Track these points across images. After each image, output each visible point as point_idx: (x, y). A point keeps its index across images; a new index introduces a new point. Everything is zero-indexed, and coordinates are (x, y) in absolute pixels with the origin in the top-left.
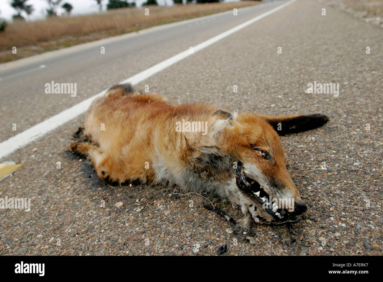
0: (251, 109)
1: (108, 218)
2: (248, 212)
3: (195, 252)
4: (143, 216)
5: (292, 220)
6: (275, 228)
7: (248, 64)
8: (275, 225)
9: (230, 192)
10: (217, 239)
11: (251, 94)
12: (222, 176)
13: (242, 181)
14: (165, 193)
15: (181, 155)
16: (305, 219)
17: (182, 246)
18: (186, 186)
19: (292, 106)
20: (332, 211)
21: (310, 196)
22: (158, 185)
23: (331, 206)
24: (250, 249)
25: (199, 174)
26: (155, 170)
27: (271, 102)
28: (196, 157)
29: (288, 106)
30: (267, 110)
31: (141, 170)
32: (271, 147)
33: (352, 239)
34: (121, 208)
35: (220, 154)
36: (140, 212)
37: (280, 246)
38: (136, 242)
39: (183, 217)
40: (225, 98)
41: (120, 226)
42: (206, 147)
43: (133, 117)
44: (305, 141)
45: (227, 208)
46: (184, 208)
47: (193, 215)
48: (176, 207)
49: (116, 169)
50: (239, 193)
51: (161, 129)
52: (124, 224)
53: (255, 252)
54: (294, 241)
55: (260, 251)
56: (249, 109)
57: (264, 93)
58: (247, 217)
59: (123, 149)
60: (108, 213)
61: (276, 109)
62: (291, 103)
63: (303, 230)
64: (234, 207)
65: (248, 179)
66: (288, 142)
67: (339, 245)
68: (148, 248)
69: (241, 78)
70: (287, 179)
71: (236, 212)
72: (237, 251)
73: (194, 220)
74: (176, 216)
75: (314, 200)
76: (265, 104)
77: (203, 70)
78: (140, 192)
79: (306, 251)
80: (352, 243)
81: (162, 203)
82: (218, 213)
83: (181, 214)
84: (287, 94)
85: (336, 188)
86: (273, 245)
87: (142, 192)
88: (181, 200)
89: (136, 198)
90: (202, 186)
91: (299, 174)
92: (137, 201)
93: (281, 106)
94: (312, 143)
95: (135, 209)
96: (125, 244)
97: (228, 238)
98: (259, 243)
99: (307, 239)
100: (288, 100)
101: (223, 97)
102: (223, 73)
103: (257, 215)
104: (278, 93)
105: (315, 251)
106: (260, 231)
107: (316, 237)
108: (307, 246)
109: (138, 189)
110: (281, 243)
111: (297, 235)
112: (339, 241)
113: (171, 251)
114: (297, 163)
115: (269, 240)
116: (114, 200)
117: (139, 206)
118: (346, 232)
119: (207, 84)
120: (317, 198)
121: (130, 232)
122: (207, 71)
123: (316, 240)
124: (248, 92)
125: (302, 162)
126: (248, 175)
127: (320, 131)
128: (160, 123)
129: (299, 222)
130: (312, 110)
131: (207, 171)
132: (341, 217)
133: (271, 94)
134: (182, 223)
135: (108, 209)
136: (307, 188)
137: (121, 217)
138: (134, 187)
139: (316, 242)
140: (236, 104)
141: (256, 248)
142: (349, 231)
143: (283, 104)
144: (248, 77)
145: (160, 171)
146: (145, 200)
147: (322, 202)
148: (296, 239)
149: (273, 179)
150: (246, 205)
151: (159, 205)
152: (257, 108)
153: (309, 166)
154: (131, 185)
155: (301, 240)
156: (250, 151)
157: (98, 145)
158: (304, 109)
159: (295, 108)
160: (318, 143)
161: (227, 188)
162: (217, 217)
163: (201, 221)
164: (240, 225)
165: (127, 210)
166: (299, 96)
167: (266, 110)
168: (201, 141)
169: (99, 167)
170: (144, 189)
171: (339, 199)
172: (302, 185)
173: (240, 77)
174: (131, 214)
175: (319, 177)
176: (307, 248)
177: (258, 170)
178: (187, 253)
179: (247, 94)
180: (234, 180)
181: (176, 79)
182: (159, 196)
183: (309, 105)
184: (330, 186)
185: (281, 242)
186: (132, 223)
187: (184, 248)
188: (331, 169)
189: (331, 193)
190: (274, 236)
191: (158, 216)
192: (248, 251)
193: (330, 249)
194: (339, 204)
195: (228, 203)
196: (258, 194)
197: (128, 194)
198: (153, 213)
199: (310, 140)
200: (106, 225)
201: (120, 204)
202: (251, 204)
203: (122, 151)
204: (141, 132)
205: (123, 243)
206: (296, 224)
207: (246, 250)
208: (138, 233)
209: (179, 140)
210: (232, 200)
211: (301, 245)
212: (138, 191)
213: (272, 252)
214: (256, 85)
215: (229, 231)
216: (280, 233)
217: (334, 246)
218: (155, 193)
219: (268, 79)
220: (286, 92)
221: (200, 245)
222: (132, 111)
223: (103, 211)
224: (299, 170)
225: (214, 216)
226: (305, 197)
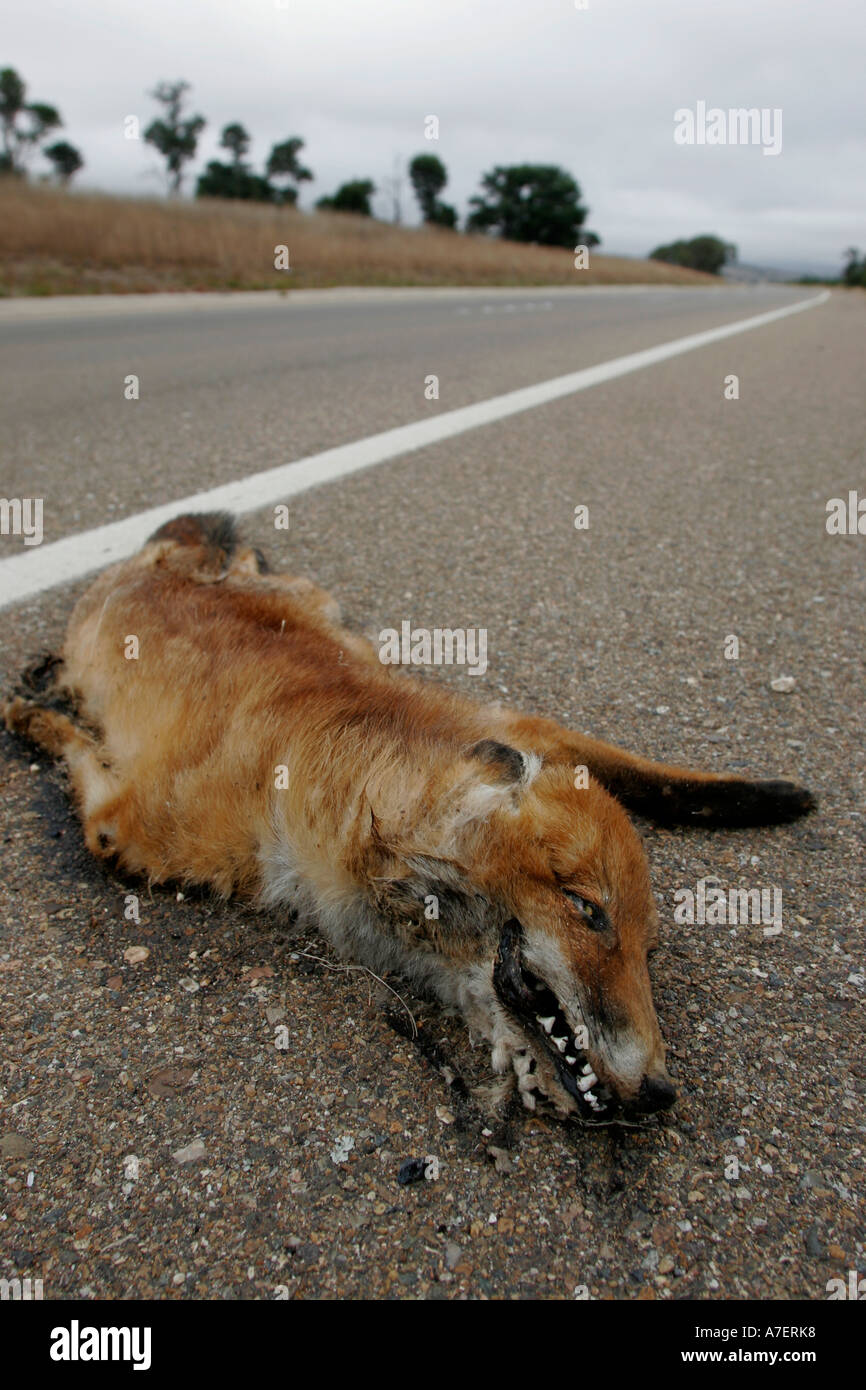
0: (594, 706)
1: (98, 993)
2: (510, 1068)
3: (334, 1160)
4: (202, 1011)
5: (627, 1120)
6: (574, 1134)
7: (620, 528)
8: (577, 1126)
9: (471, 997)
10: (407, 1133)
11: (606, 650)
12: (458, 947)
13: (509, 978)
14: (281, 948)
15: (350, 857)
16: (666, 1126)
17: (303, 1134)
18: (348, 945)
19: (719, 727)
20: (748, 1117)
21: (696, 1054)
22: (263, 913)
23: (748, 1099)
24: (492, 1185)
25: (391, 923)
26: (265, 869)
27: (662, 696)
28: (392, 879)
29: (706, 723)
30: (640, 720)
31: (222, 861)
32: (614, 893)
33: (777, 1215)
34: (140, 966)
35: (463, 888)
36: (197, 994)
37: (577, 1194)
38: (170, 1091)
39: (320, 1039)
40: (521, 644)
41: (130, 1029)
42: (428, 858)
43: (225, 677)
44: (729, 865)
45: (453, 1040)
46: (328, 1012)
47: (350, 1039)
48: (305, 1003)
49: (146, 838)
50: (496, 1007)
51: (304, 754)
52: (144, 1025)
53: (504, 1197)
54: (617, 1186)
55: (517, 1198)
56: (587, 703)
57: (647, 656)
58: (505, 1084)
59: (179, 779)
60: (98, 975)
61: (669, 726)
62: (720, 713)
63: (650, 1160)
64: (472, 1042)
65: (529, 977)
66: (677, 856)
67: (740, 1227)
68: (203, 1119)
69: (587, 580)
70: (639, 1000)
71: (477, 1058)
72: (455, 1182)
73: (350, 1058)
74: (301, 1031)
75: (705, 1071)
76: (643, 699)
77: (473, 512)
78: (206, 924)
79: (644, 1225)
80: (774, 1228)
81: (267, 978)
82: (424, 1052)
83: (315, 1028)
84: (715, 676)
85: (776, 1046)
86: (558, 1186)
87: (211, 925)
88: (323, 982)
89: (191, 943)
90: (393, 956)
91: (683, 974)
92: (193, 955)
93: (686, 719)
94: (748, 876)
95: (181, 982)
96: (136, 1092)
97: (437, 1137)
98: (522, 1173)
99: (655, 1188)
100: (714, 701)
101: (516, 636)
102: (536, 540)
103: (533, 1087)
104: (688, 665)
105: (668, 1231)
106: (531, 1135)
107: (682, 1186)
108: (650, 1211)
109: (199, 915)
110: (581, 1184)
111: (630, 1170)
112: (741, 1213)
113: (266, 1144)
114: (687, 934)
115: (549, 1168)
116: (123, 935)
117: (195, 973)
118: (767, 1191)
119: (476, 572)
120: (716, 1067)
121: (157, 1053)
122: (487, 519)
123: (680, 1199)
124: (596, 637)
125: (701, 933)
126: (532, 964)
127: (781, 839)
128: (306, 733)
129: (645, 1131)
130: (777, 756)
131: (415, 923)
132: (767, 1141)
133: (665, 663)
134: (315, 1059)
135: (100, 964)
136: (695, 1025)
137: (138, 998)
138: (189, 903)
139: (679, 1203)
140: (550, 674)
141: (509, 1187)
142: (776, 1191)
143: (696, 712)
144: (609, 579)
145: (275, 878)
146: (216, 957)
147: (725, 1081)
148: (624, 1183)
149: (600, 995)
150: (508, 1047)
151: (254, 982)
152: (613, 709)
153: (720, 952)
154: (180, 896)
155: (639, 1190)
156: (551, 898)
157: (98, 733)
158: (752, 746)
159: (728, 737)
160: (763, 881)
161: (465, 985)
162: (419, 1061)
163: (370, 1063)
164: (479, 1105)
165: (158, 978)
166: (750, 692)
167: (637, 721)
168: (416, 837)
169: (95, 819)
170: (218, 918)
171: (775, 1083)
172: (683, 1015)
173: (585, 574)
174: (168, 997)
175: (739, 996)
176: (649, 1216)
177: (561, 958)
178: (313, 1158)
179: (592, 646)
180: (488, 968)
181: (381, 527)
182: (262, 952)
183: (772, 737)
184: (762, 1035)
185: (582, 1181)
186: (168, 1028)
187: (307, 1143)
188: (780, 979)
189: (758, 1057)
190: (566, 1158)
191: (246, 1020)
192: (484, 1191)
193: (710, 1234)
194: (770, 1101)
195: (458, 1024)
196: (548, 1023)
197: (168, 926)
198: (235, 1007)
199: (744, 862)
200: (87, 1015)
201: (138, 954)
202: (522, 1048)
203: (172, 783)
204: (240, 743)
205: (131, 1085)
206: (635, 1136)
207: (479, 1186)
208: (179, 1063)
209: (352, 810)
210: (471, 1022)
211: (635, 1203)
212: (199, 920)
213: (552, 1207)
214: (629, 615)
215: (444, 1116)
216: (587, 1155)
217: (724, 1228)
218: (249, 941)
219: (670, 605)
220: (715, 669)
221: (353, 1141)
222: (225, 652)
223: (84, 965)
224: (687, 961)
225: (410, 1056)
226: (681, 1053)
